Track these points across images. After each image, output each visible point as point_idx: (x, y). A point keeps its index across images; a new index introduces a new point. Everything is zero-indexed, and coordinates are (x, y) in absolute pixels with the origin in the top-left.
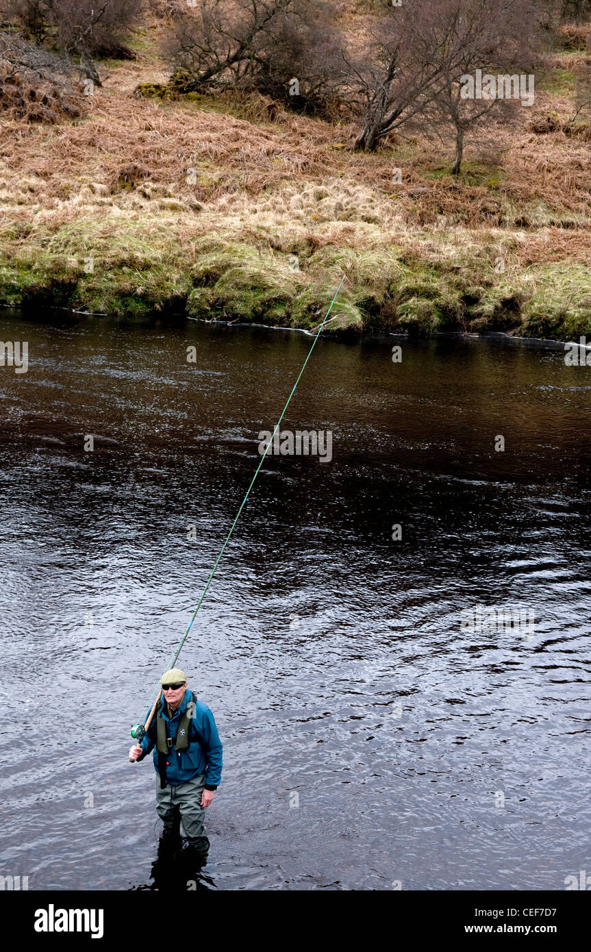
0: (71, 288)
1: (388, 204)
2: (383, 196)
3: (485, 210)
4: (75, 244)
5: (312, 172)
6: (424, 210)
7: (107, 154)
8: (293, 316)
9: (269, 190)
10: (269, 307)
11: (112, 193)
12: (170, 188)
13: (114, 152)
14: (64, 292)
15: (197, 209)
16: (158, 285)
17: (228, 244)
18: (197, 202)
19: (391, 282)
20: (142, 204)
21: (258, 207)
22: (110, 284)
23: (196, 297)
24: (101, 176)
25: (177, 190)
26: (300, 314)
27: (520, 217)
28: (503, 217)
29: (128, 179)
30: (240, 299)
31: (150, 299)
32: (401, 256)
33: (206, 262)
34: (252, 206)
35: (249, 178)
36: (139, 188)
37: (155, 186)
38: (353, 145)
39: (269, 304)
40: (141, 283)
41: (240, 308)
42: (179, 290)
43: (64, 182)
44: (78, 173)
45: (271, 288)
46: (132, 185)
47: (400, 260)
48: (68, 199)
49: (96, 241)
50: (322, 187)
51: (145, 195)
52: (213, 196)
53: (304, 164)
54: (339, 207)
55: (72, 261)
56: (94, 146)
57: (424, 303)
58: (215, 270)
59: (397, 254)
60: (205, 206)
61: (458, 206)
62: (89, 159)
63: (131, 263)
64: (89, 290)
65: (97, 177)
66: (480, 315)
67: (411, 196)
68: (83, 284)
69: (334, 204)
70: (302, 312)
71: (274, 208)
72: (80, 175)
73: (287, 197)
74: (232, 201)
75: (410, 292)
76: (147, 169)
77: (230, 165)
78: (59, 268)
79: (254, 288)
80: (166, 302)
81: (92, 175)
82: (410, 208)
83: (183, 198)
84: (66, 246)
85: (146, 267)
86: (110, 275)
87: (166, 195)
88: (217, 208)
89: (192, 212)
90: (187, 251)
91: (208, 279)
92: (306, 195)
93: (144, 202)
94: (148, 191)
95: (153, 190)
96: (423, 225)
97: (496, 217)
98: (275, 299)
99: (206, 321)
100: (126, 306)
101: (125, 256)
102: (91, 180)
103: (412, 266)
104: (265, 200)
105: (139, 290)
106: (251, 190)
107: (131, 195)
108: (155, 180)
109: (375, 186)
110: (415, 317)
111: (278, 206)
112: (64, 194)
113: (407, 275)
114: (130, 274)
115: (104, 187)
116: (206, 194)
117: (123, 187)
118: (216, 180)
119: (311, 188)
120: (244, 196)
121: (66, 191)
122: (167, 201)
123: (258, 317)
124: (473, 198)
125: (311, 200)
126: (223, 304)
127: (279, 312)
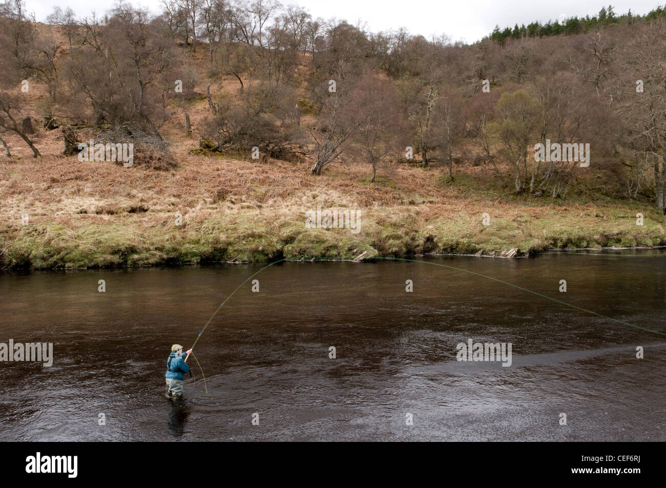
0: (224, 251)
1: (349, 198)
2: (344, 195)
3: (394, 198)
4: (219, 229)
5: (306, 186)
6: (367, 199)
7: (204, 184)
8: (341, 254)
9: (291, 195)
10: (328, 250)
11: (214, 202)
12: (244, 198)
13: (207, 182)
14: (220, 253)
15: (260, 207)
16: (269, 245)
17: (293, 222)
18: (259, 204)
19: (378, 233)
20: (232, 207)
21: (289, 204)
22: (245, 247)
23: (290, 249)
24: (206, 195)
25: (248, 198)
26: (345, 253)
27: (410, 200)
28: (403, 201)
29: (221, 196)
30: (312, 248)
31: (266, 252)
32: (377, 221)
33: (286, 232)
34: (285, 204)
35: (280, 190)
36: (229, 199)
37: (236, 197)
38: (311, 172)
39: (328, 249)
40: (261, 245)
41: (315, 253)
42: (279, 247)
43: (190, 199)
44: (195, 194)
45: (326, 241)
46: (223, 197)
47: (377, 223)
48: (194, 207)
49: (229, 226)
50: (314, 192)
51: (232, 202)
52: (265, 200)
53: (301, 182)
54: (326, 201)
55: (223, 237)
56: (196, 180)
57: (397, 242)
58: (293, 235)
59: (374, 220)
60: (264, 205)
61: (381, 197)
62: (197, 187)
63: (253, 235)
64: (235, 251)
65: (205, 195)
66: (418, 246)
67: (358, 193)
68: (230, 248)
69: (323, 200)
70: (346, 251)
71: (296, 204)
72: (196, 195)
73: (300, 198)
74: (275, 202)
75: (389, 237)
76: (229, 189)
77: (267, 185)
78: (217, 241)
79: (317, 242)
80: (274, 253)
81: (202, 194)
82: (360, 199)
83: (251, 202)
84: (213, 230)
85: (260, 237)
86: (244, 242)
87: (242, 201)
88: (269, 206)
89: (257, 208)
90: (273, 227)
91: (289, 240)
92: (308, 196)
93: (232, 206)
94: (233, 200)
95: (235, 199)
96: (367, 207)
97: (400, 201)
98: (331, 247)
99: (298, 261)
100: (255, 257)
101: (250, 232)
102: (203, 197)
103: (383, 225)
104: (290, 201)
105: (260, 248)
106: (283, 196)
107: (224, 203)
108: (235, 194)
109: (339, 190)
110: (397, 249)
111: (298, 203)
112: (191, 205)
113: (384, 229)
114: (254, 241)
115: (211, 199)
116: (262, 199)
117: (219, 199)
118: (264, 192)
119: (309, 193)
120: (280, 199)
121: (192, 204)
122: (244, 204)
123: (323, 256)
124: (387, 193)
125: (311, 199)
126: (305, 251)
127: (334, 252)
